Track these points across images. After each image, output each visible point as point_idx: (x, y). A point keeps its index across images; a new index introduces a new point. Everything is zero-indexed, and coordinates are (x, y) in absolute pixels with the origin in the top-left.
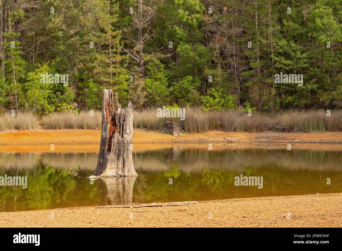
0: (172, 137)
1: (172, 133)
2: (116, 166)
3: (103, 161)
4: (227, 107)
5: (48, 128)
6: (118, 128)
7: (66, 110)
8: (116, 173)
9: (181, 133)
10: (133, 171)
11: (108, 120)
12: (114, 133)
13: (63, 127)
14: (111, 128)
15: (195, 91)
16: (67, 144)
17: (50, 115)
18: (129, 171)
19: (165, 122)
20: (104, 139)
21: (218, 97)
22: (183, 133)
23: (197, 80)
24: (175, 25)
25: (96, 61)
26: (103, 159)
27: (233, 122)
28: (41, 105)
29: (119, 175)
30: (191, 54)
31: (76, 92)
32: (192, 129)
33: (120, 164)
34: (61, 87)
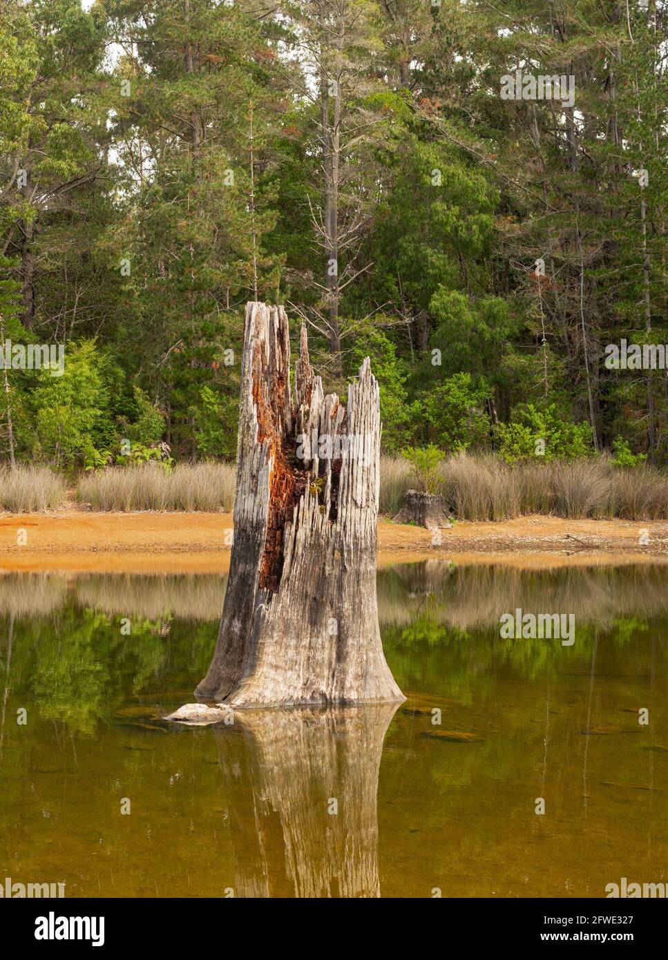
0: (423, 532)
1: (424, 521)
2: (304, 654)
3: (243, 629)
4: (566, 452)
5: (91, 508)
6: (312, 480)
7: (140, 461)
8: (306, 686)
9: (448, 521)
10: (383, 679)
11: (268, 441)
12: (295, 498)
13: (131, 506)
14: (283, 477)
15: (481, 412)
16: (139, 551)
17: (99, 474)
18: (363, 676)
19: (405, 491)
20: (249, 529)
21: (543, 426)
22: (451, 522)
23: (484, 386)
24: (422, 244)
25: (218, 338)
26: (244, 622)
27: (587, 493)
28: (76, 447)
29: (317, 696)
30: (468, 316)
31: (167, 417)
32: (475, 509)
33: (323, 647)
34: (128, 403)
